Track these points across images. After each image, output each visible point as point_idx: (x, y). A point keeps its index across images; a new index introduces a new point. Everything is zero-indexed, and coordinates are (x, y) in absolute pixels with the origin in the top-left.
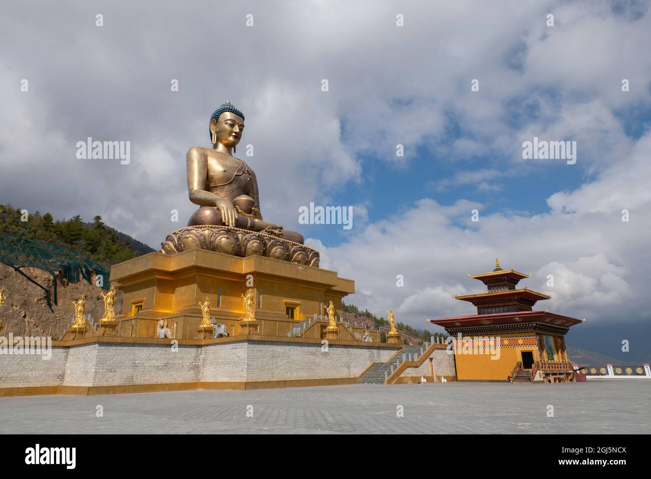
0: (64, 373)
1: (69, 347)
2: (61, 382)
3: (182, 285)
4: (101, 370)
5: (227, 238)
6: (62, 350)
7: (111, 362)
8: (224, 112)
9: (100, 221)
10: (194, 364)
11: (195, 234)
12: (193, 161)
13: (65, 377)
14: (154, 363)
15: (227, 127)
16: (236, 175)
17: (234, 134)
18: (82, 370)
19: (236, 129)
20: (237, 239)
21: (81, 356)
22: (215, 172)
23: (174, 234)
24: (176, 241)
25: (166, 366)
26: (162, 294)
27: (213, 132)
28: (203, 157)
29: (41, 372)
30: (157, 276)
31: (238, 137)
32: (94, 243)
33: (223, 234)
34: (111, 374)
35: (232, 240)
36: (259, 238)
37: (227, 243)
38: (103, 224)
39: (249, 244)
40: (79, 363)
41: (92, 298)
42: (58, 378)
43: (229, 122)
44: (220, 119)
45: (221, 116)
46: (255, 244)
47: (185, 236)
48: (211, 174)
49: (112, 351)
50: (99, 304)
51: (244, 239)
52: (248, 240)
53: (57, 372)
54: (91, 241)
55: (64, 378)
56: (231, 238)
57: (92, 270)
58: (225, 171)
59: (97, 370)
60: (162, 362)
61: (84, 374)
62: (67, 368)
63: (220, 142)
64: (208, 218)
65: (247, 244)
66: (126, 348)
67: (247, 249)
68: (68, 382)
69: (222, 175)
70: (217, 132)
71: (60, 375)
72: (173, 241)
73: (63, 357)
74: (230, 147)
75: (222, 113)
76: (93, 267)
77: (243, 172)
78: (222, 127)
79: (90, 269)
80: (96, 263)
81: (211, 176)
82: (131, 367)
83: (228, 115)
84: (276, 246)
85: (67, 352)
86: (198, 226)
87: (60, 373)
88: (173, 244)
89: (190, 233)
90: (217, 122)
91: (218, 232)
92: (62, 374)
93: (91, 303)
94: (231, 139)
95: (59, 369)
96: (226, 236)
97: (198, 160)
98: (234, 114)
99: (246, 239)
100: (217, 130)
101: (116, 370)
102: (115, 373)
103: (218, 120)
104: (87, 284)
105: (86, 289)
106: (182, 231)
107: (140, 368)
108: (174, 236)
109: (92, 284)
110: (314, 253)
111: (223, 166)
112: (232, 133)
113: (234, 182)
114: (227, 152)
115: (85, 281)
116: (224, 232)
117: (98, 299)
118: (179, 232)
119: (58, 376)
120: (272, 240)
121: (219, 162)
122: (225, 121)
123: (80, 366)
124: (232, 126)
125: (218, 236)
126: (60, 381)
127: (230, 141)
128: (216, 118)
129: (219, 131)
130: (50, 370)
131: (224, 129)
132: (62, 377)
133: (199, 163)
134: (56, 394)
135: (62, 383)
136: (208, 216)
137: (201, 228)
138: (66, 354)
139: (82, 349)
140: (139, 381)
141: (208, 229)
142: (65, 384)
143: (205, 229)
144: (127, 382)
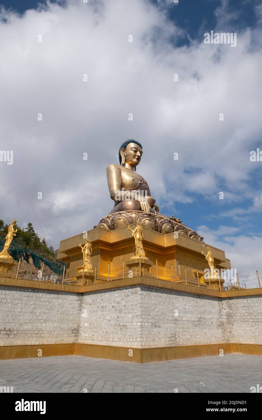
0: (79, 326)
1: (82, 294)
2: (76, 338)
3: (119, 255)
4: (146, 324)
5: (150, 220)
6: (75, 297)
7: (154, 313)
8: (130, 143)
9: (31, 226)
10: (220, 320)
11: (125, 217)
12: (112, 172)
13: (81, 332)
14: (190, 318)
15: (132, 152)
16: (140, 184)
17: (137, 157)
18: (113, 323)
19: (138, 154)
20: (156, 221)
21: (106, 304)
22: (126, 180)
23: (107, 217)
24: (110, 222)
25: (200, 321)
26: (104, 262)
27: (122, 156)
28: (118, 170)
29: (55, 325)
30: (101, 247)
31: (139, 159)
32: (27, 240)
33: (146, 217)
34: (156, 330)
35: (152, 222)
36: (170, 222)
37: (150, 224)
38: (33, 228)
39: (163, 226)
40: (105, 313)
41: (29, 273)
42: (73, 333)
43: (133, 149)
44: (127, 148)
45: (128, 146)
46: (168, 226)
47: (118, 218)
48: (124, 181)
49: (153, 298)
50: (34, 277)
51: (160, 222)
52: (163, 223)
53: (71, 325)
54: (26, 238)
55: (78, 333)
56: (152, 220)
57: (30, 254)
58: (133, 180)
59: (143, 324)
60: (197, 316)
61: (119, 328)
62: (82, 320)
63: (127, 163)
64: (132, 207)
65: (162, 226)
66: (165, 295)
67: (162, 230)
68: (85, 338)
69: (132, 182)
70: (125, 156)
71: (75, 329)
72: (106, 222)
73: (77, 305)
74: (134, 166)
75: (129, 143)
76: (30, 252)
77: (144, 183)
78: (129, 152)
79: (28, 254)
80: (30, 251)
81: (124, 183)
82: (173, 322)
83: (132, 145)
84: (180, 230)
85: (81, 300)
86: (127, 211)
87: (75, 326)
88: (107, 225)
89: (121, 216)
90: (125, 149)
91: (142, 216)
92: (76, 328)
93: (29, 276)
94: (135, 160)
95: (73, 322)
96: (149, 219)
97: (116, 172)
98: (137, 145)
99: (162, 222)
100: (125, 155)
101: (160, 325)
102: (160, 329)
103: (126, 148)
104: (26, 263)
105: (26, 266)
106: (115, 215)
107: (180, 322)
108: (108, 219)
109: (29, 263)
110: (201, 238)
111: (132, 176)
112: (136, 156)
113: (139, 188)
114: (132, 169)
115: (25, 261)
116: (147, 215)
117: (33, 274)
118: (112, 216)
119: (73, 330)
120: (177, 225)
121: (129, 174)
122: (131, 148)
123: (108, 318)
124: (136, 152)
125: (143, 218)
126: (75, 336)
127: (134, 161)
128: (124, 147)
129: (127, 155)
130: (64, 322)
131: (130, 154)
132: (76, 331)
133: (116, 173)
134: (73, 354)
135: (77, 340)
136: (131, 205)
137: (129, 212)
138: (79, 302)
139: (107, 295)
140: (182, 340)
141: (135, 213)
142: (81, 341)
143: (132, 213)
144: (171, 342)
